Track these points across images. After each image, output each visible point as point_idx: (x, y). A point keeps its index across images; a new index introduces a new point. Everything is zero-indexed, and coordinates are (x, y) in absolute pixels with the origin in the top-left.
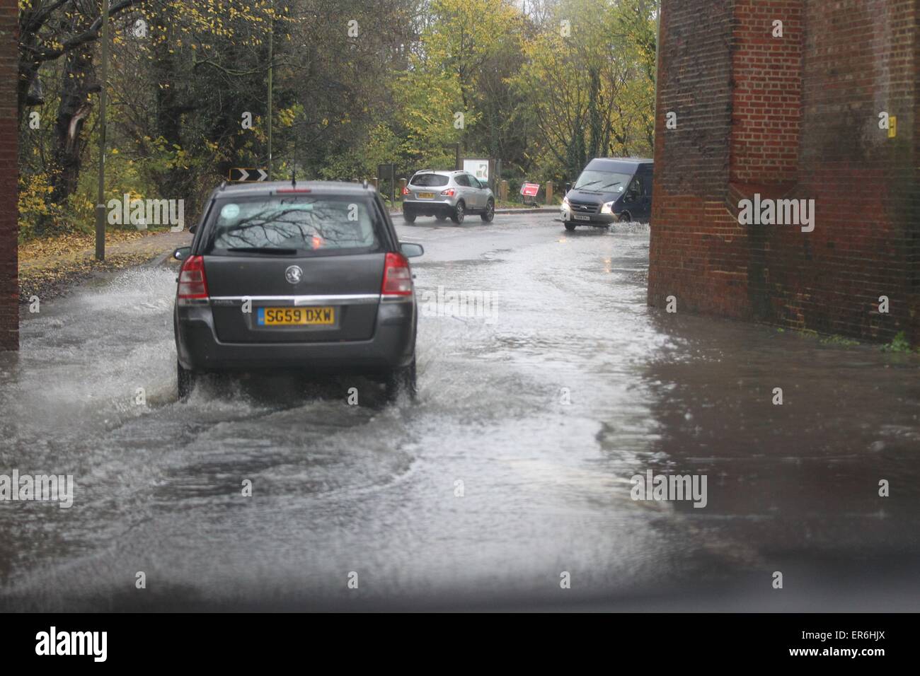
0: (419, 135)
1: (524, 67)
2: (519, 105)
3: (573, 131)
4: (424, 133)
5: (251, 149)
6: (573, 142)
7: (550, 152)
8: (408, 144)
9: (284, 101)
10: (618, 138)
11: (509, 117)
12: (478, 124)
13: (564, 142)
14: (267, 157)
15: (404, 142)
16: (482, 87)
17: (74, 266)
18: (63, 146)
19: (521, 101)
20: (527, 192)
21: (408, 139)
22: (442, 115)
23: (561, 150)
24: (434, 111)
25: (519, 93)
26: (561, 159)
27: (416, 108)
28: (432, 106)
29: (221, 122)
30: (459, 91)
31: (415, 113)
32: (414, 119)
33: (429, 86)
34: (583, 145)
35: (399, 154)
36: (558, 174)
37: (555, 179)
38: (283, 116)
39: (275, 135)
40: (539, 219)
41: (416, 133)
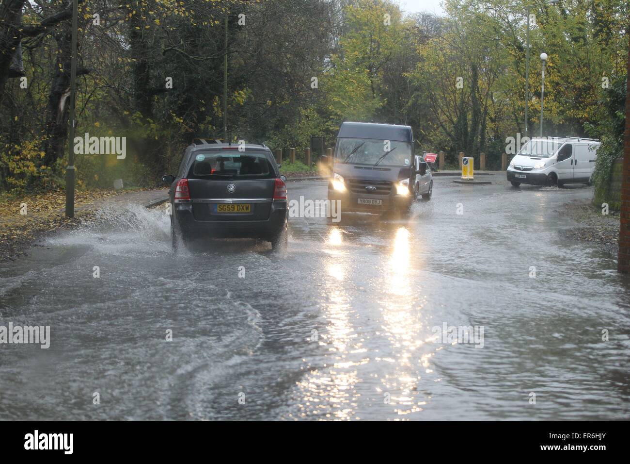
0: (339, 116)
1: (419, 65)
2: (416, 93)
3: (458, 113)
4: (343, 114)
5: (211, 123)
6: (459, 122)
7: (441, 129)
8: (329, 123)
9: (237, 85)
10: (491, 118)
11: (407, 102)
12: (384, 107)
13: (452, 121)
14: (222, 131)
15: (327, 122)
16: (386, 80)
17: (44, 223)
18: (54, 118)
19: (416, 90)
20: (427, 160)
21: (330, 119)
22: (357, 101)
23: (449, 127)
24: (351, 98)
25: (416, 83)
26: (449, 135)
27: (336, 96)
28: (349, 94)
29: (185, 101)
30: (369, 82)
31: (336, 99)
32: (335, 103)
33: (346, 79)
34: (466, 124)
35: (323, 131)
36: (446, 146)
37: (444, 150)
38: (236, 97)
39: (229, 113)
40: (441, 181)
41: (336, 114)
